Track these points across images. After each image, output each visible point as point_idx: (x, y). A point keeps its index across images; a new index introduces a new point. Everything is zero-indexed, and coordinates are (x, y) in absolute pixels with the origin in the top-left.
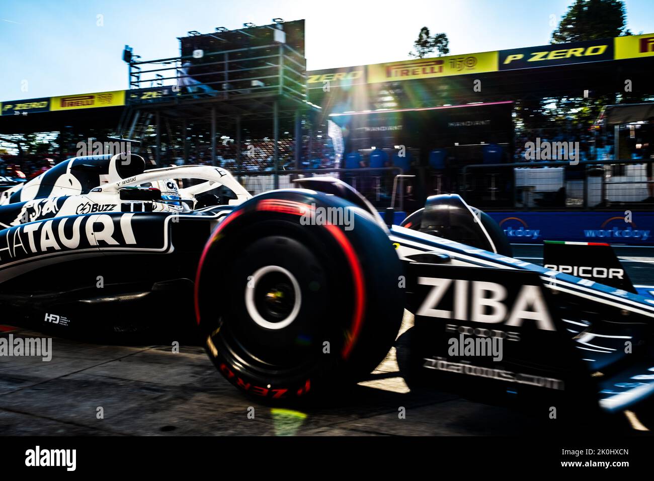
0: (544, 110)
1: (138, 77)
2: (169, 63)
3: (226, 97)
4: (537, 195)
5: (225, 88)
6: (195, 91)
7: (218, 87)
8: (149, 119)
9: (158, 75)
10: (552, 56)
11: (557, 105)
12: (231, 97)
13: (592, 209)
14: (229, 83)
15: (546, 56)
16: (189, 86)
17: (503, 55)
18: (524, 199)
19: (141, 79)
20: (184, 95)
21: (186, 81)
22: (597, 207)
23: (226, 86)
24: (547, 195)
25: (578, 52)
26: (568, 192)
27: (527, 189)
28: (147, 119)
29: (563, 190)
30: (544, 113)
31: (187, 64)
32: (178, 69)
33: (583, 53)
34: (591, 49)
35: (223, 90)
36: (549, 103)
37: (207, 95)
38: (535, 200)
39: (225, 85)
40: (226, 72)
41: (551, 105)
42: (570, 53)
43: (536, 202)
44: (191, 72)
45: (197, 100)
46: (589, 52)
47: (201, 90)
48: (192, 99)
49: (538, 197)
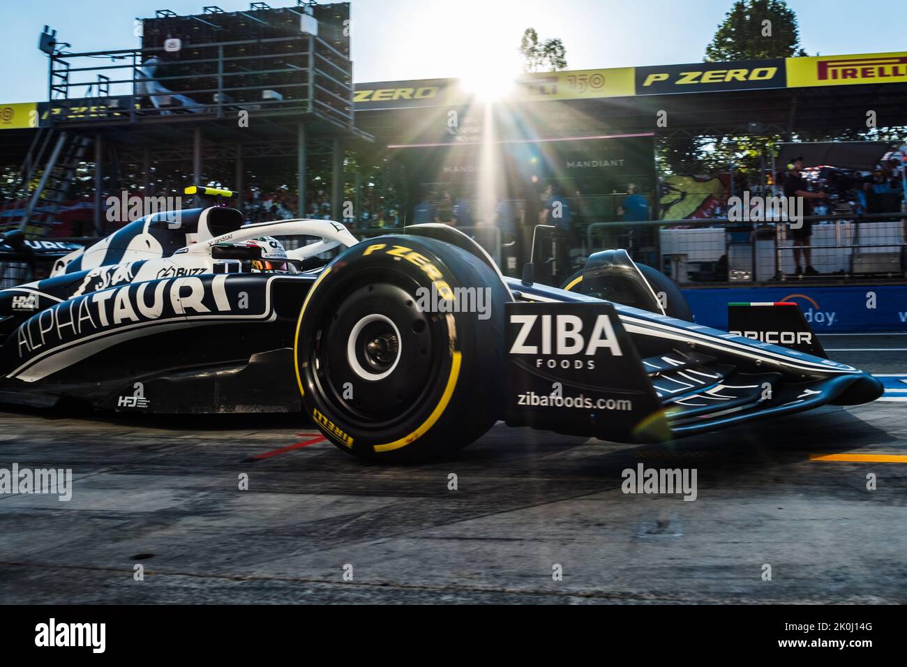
0: (700, 153)
1: (66, 78)
2: (122, 58)
3: (220, 115)
4: (690, 266)
5: (216, 100)
6: (168, 103)
7: (207, 99)
8: (82, 146)
9: (101, 76)
10: (707, 77)
11: (716, 147)
12: (226, 115)
13: (763, 284)
14: (223, 92)
15: (699, 78)
16: (153, 95)
17: (641, 73)
18: (674, 272)
19: (71, 82)
20: (145, 110)
21: (151, 87)
22: (770, 281)
23: (218, 97)
24: (705, 266)
25: (741, 75)
26: (730, 261)
27: (677, 258)
28: (78, 146)
29: (724, 259)
30: (700, 158)
31: (154, 60)
32: (137, 68)
33: (747, 76)
34: (756, 71)
35: (216, 103)
36: (706, 144)
37: (185, 110)
38: (690, 273)
39: (216, 95)
40: (220, 76)
41: (708, 147)
42: (730, 75)
43: (690, 277)
44: (159, 75)
45: (169, 117)
46: (754, 76)
47: (175, 102)
48: (158, 116)
49: (692, 269)
